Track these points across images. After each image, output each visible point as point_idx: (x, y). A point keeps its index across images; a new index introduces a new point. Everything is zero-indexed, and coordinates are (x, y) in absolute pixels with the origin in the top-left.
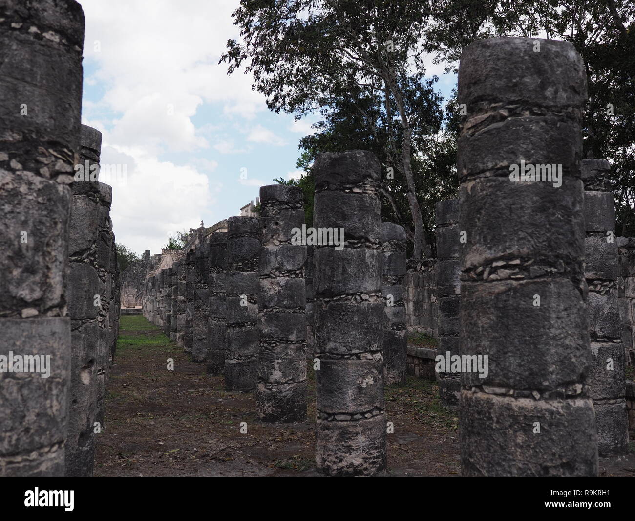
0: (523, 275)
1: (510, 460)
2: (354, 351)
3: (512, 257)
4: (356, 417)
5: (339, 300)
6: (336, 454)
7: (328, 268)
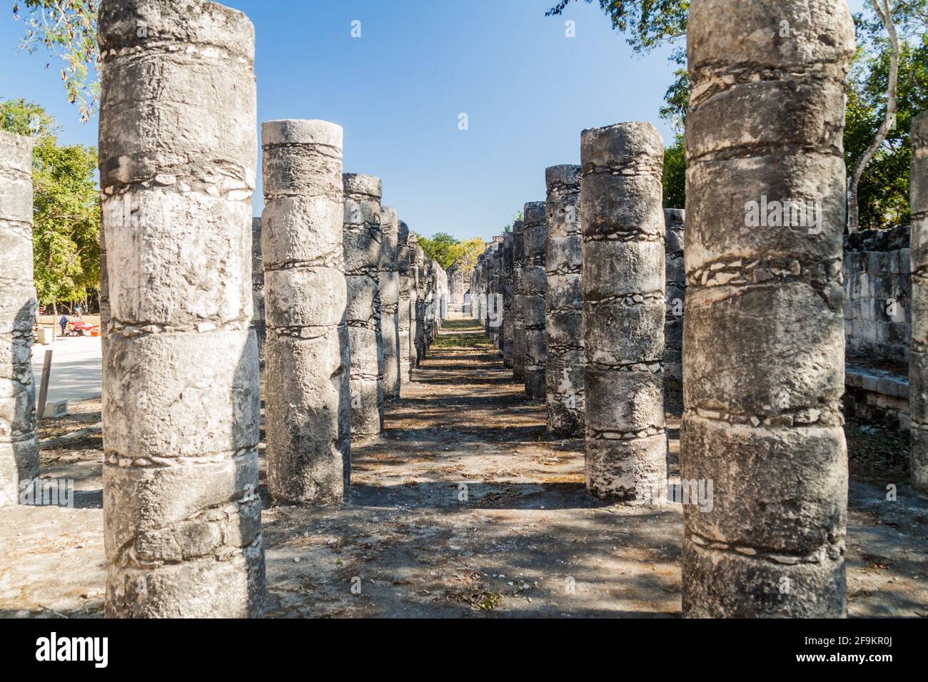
0: (745, 279)
1: (721, 492)
2: (624, 362)
3: (732, 258)
4: (626, 436)
5: (606, 303)
6: (604, 475)
7: (594, 266)
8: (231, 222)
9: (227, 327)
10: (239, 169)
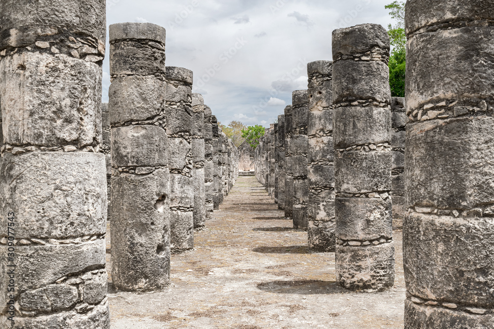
0: (448, 114)
1: (432, 265)
2: (363, 191)
3: (439, 100)
4: (365, 243)
5: (350, 150)
6: (349, 271)
7: (342, 124)
8: (88, 77)
9: (85, 150)
10: (94, 40)
